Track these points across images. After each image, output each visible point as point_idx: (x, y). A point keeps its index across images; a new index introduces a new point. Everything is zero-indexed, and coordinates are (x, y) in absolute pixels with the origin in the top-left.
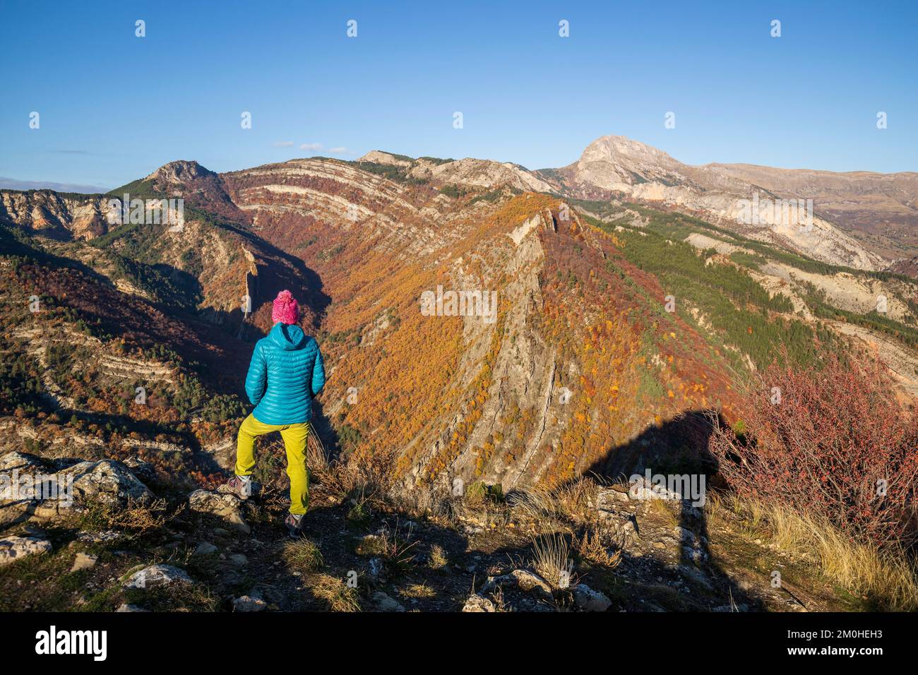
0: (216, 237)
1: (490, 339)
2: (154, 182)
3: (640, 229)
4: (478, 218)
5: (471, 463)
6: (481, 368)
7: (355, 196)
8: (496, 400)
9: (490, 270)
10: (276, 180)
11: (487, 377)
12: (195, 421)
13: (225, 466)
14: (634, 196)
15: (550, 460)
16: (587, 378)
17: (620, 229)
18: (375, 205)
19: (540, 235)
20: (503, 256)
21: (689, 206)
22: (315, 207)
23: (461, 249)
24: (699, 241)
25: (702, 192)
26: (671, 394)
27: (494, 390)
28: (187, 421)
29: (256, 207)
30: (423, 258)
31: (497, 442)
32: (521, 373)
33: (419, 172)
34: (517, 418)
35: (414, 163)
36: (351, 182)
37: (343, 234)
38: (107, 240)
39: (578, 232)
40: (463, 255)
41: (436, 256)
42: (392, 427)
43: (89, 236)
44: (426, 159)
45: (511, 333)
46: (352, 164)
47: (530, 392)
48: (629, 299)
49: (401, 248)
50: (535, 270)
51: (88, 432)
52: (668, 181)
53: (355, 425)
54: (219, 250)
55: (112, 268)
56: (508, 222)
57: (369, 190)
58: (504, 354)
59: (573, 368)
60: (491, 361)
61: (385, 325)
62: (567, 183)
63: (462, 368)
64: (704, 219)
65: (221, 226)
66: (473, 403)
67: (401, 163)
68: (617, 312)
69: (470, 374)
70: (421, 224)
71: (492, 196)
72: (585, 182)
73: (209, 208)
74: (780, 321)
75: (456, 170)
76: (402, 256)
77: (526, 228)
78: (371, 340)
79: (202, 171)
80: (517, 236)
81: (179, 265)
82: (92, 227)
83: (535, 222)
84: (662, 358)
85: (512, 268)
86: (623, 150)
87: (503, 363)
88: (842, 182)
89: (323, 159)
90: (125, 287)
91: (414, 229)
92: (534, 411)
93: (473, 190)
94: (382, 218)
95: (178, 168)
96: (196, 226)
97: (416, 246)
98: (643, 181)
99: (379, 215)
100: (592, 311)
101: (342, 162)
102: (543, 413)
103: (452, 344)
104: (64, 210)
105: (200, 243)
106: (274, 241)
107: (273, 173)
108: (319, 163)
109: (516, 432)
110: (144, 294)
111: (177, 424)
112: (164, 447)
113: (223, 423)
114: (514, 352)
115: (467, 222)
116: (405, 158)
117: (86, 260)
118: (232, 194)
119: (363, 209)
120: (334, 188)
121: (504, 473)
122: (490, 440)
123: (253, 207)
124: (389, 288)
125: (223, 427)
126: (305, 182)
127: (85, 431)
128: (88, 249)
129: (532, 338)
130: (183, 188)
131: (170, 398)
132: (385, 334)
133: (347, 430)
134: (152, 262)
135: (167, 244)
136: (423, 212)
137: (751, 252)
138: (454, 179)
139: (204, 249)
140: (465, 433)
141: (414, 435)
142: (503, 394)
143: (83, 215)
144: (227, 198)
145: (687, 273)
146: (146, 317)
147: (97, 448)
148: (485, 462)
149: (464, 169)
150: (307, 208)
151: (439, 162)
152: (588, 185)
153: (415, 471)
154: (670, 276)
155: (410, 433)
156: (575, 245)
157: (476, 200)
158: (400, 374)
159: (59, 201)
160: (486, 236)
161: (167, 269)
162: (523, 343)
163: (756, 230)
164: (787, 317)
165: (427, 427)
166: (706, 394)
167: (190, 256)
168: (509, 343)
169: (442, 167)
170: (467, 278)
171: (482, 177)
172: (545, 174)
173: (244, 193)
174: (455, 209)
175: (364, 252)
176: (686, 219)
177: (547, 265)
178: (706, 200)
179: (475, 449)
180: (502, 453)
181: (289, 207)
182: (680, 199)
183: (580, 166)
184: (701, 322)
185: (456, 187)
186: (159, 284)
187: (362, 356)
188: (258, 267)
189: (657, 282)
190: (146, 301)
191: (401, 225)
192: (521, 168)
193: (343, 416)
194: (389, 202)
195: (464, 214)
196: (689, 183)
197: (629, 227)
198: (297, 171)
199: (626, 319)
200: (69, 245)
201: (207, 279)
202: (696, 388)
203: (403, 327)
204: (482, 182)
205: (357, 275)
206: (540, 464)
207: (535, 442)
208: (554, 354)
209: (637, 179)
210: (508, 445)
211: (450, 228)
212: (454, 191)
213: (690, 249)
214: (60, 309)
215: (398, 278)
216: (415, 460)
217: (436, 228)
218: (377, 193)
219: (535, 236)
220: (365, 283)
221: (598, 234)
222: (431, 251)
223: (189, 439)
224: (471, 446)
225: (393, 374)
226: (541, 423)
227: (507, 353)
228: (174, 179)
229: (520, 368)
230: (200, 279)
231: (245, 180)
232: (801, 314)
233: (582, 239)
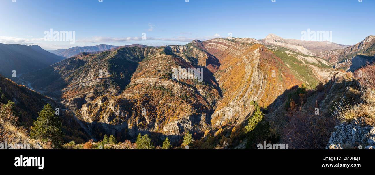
0: (201, 52)
1: (251, 71)
2: (192, 43)
3: (277, 50)
4: (247, 48)
5: (248, 96)
6: (249, 77)
7: (225, 45)
8: (252, 83)
9: (250, 58)
10: (211, 42)
11: (250, 79)
12: (196, 85)
13: (201, 94)
14: (276, 44)
15: (263, 95)
16: (269, 78)
17: (274, 50)
18: (229, 46)
19: (259, 51)
20: (253, 56)
21: (285, 46)
22: (218, 47)
23: (245, 54)
24: (287, 52)
25: (287, 44)
26: (284, 80)
27: (252, 81)
28: (195, 85)
29: (208, 47)
30: (237, 56)
31: (252, 92)
32: (257, 78)
33: (237, 40)
34: (256, 87)
35: (236, 39)
36: (224, 42)
37: (223, 52)
38: (184, 53)
39: (266, 51)
40: (245, 55)
41: (240, 56)
42: (232, 88)
43: (182, 52)
44: (238, 38)
45: (255, 70)
46: (225, 39)
47: (259, 81)
48: (276, 63)
49: (233, 54)
50: (259, 58)
51: (180, 85)
52: (281, 42)
53: (225, 88)
54: (201, 55)
55: (185, 57)
56: (253, 49)
57: (228, 44)
58: (253, 74)
59: (266, 76)
60: (251, 75)
61: (231, 69)
62: (264, 42)
63: (245, 77)
64: (287, 48)
65: (202, 50)
66: (248, 84)
67: (233, 39)
68: (274, 65)
69: (247, 78)
70: (237, 50)
71: (250, 44)
72: (267, 42)
73: (200, 47)
74: (301, 65)
75: (243, 40)
76: (234, 56)
77: (257, 50)
78: (228, 72)
79: (199, 41)
80: (255, 52)
81: (195, 57)
82: (182, 51)
83: (258, 49)
84: (282, 73)
85: (254, 58)
86: (273, 36)
87: (253, 76)
88: (307, 42)
89: (219, 38)
90: (187, 61)
91: (236, 51)
92: (259, 85)
93: (247, 43)
94: (230, 49)
95: (196, 41)
96: (198, 50)
97: (236, 54)
98: (277, 42)
99: (229, 48)
100: (270, 65)
101: (223, 39)
102: (261, 85)
103: (243, 72)
104: (179, 48)
105: (198, 53)
106: (211, 53)
107: (211, 41)
108: (219, 39)
109: (256, 90)
110: (189, 62)
111: (194, 85)
112: (191, 89)
113: (201, 86)
114: (255, 74)
115: (246, 49)
116: (234, 38)
117: (181, 56)
118: (204, 45)
119: (226, 47)
120: (221, 43)
121: (254, 98)
122: (251, 91)
123: (207, 47)
124: (231, 62)
125: (201, 87)
126: (216, 42)
127: (180, 84)
128: (182, 54)
129: (259, 71)
130: (196, 44)
131: (193, 80)
132: (230, 70)
133: (223, 89)
134: (191, 57)
135: (193, 53)
136: (237, 48)
137: (295, 54)
138: (243, 41)
139: (199, 54)
140: (246, 90)
141: (236, 90)
142: (253, 82)
143: (181, 49)
144: (203, 46)
145: (285, 58)
146: (190, 66)
147: (181, 87)
148: (250, 96)
149: (245, 40)
150: (216, 47)
151: (240, 38)
152: (268, 42)
153: (236, 98)
154: (283, 58)
155: (235, 90)
156: (266, 53)
157: (248, 45)
158: (233, 78)
159: (178, 47)
160: (249, 52)
161: (193, 58)
162: (257, 72)
163: (295, 50)
164: (302, 64)
165: (239, 89)
166: (290, 79)
167: (197, 56)
168: (254, 72)
169: (241, 39)
170: (246, 60)
171: (248, 41)
172: (260, 40)
173: (206, 45)
174: (243, 47)
175: (227, 55)
176: (285, 48)
177: (261, 57)
178: (288, 45)
179: (248, 93)
180: (253, 94)
181: (213, 47)
182: (283, 45)
183: (266, 39)
184: (288, 66)
185: (243, 43)
186: (192, 60)
187: (226, 75)
188: (208, 57)
189: (280, 59)
190: (189, 63)
191: (233, 50)
192: (255, 39)
193: (223, 86)
194: (231, 46)
195: (245, 48)
196: (285, 42)
197: (275, 50)
198: (215, 41)
199: (276, 66)
200: (179, 53)
201: (199, 60)
202: (288, 78)
203: (234, 69)
204: (248, 42)
205: (225, 59)
206: (261, 95)
207: (260, 91)
208: (263, 74)
209: (276, 41)
210: (255, 92)
211: (243, 50)
212: (243, 44)
213: (286, 53)
214: (177, 64)
215: (233, 60)
216: (236, 95)
217: (240, 50)
218: (229, 44)
219: (258, 52)
220: (227, 61)
221: (270, 51)
222: (239, 55)
223: (195, 88)
224: (247, 93)
225: (232, 78)
226: (261, 87)
227: (254, 74)
228: (195, 43)
229: (256, 77)
230: (198, 60)
231: (206, 42)
232: (304, 64)
233: (267, 52)
